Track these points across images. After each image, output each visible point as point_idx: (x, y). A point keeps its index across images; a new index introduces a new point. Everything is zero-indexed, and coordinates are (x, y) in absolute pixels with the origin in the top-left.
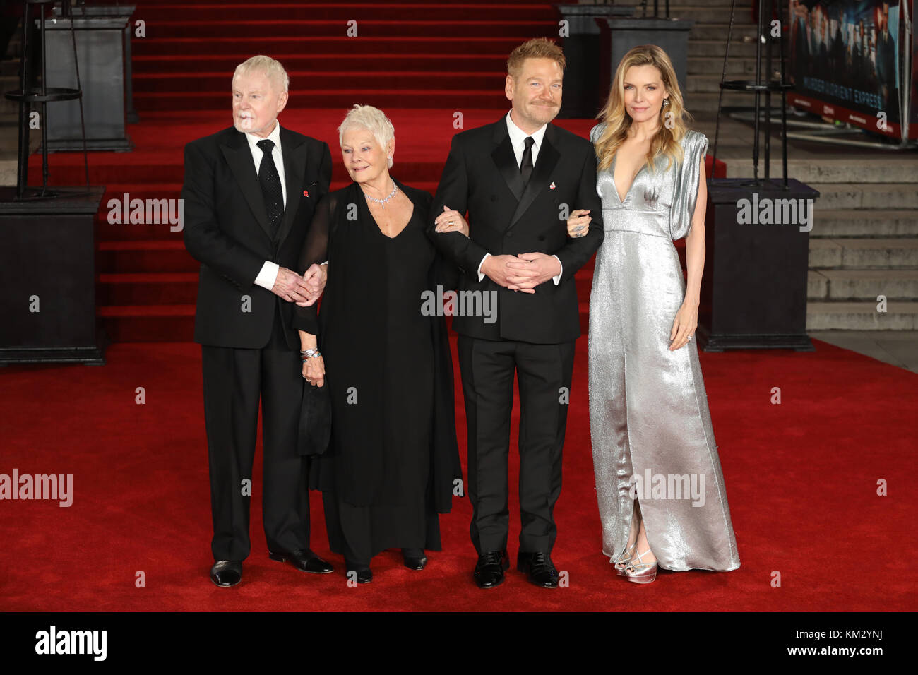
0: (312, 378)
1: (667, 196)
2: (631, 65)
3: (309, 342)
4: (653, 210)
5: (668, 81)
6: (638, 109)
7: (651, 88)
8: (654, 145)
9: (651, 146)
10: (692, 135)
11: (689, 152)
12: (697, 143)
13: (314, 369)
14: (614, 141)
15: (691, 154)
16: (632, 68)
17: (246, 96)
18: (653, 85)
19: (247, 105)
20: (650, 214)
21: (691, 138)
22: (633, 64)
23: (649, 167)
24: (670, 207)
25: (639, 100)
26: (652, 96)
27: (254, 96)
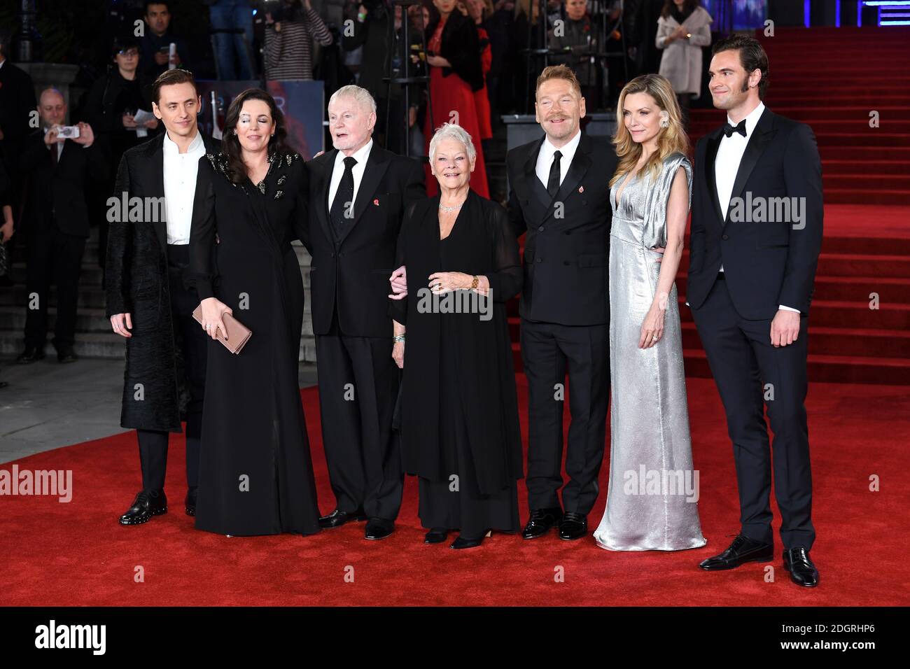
1: (640, 208)
2: (626, 94)
3: (399, 331)
4: (629, 220)
6: (637, 131)
17: (339, 116)
18: (647, 110)
19: (341, 123)
20: (627, 223)
22: (630, 91)
24: (643, 218)
25: (633, 124)
26: (646, 120)
27: (347, 116)
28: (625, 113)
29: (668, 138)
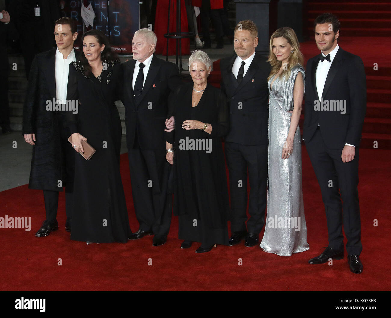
0: (169, 160)
1: (281, 93)
3: (169, 147)
6: (279, 55)
18: (284, 45)
20: (276, 100)
24: (283, 97)
25: (277, 52)
26: (283, 50)
27: (139, 45)
28: (273, 47)
29: (293, 58)
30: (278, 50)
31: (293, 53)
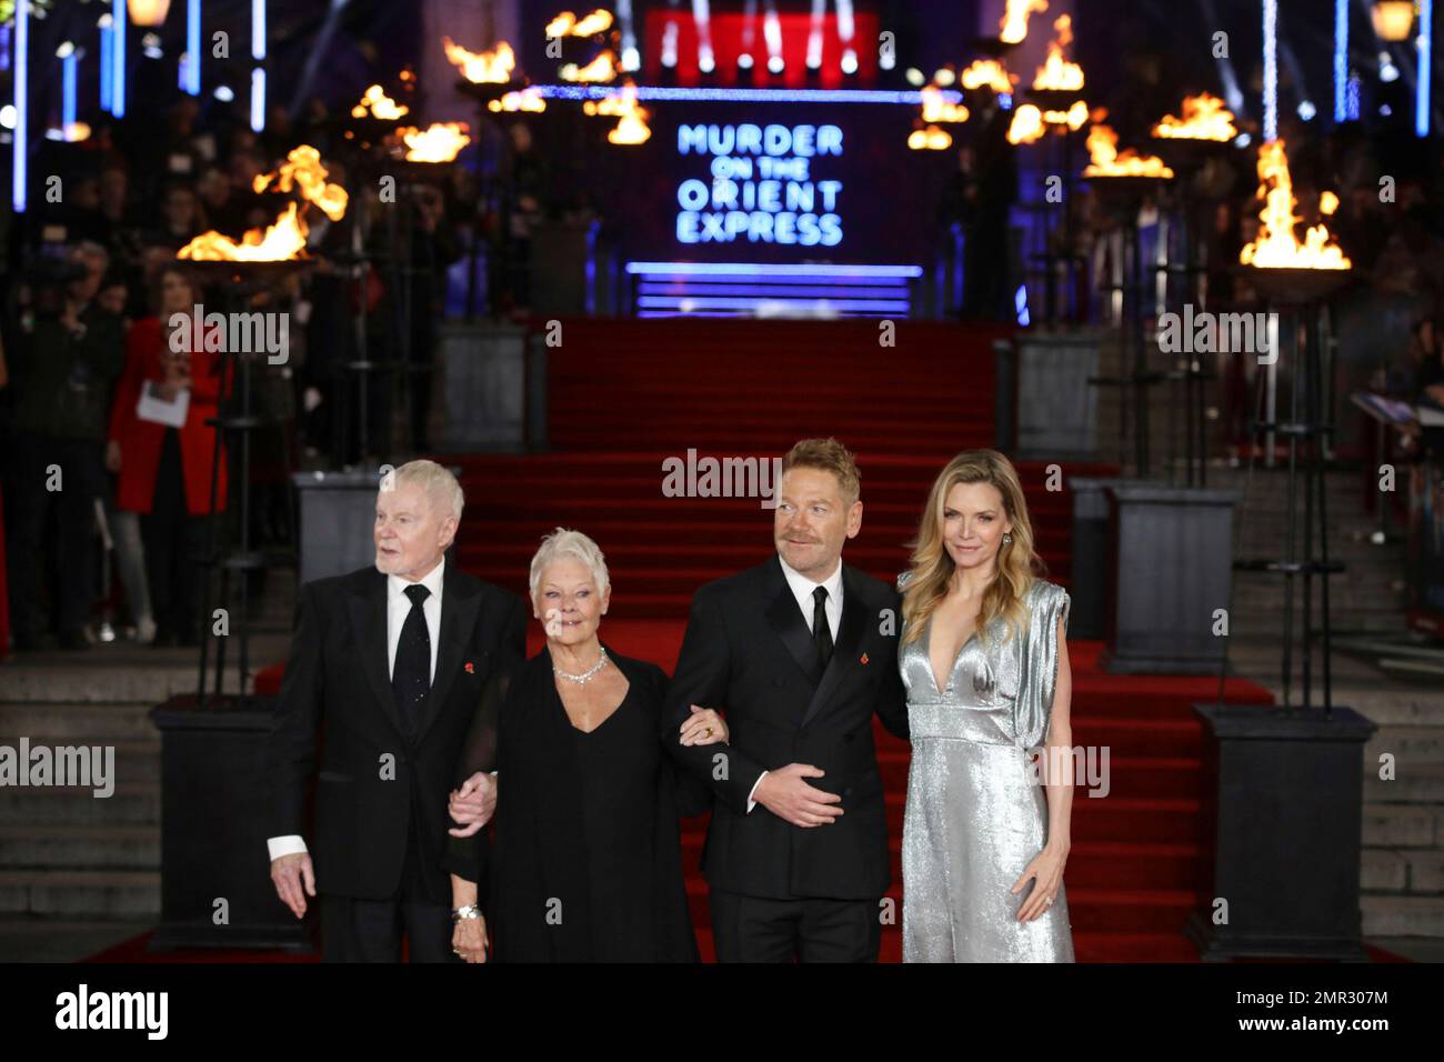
0: (466, 949)
1: (1009, 683)
2: (957, 482)
3: (465, 896)
4: (988, 706)
5: (1012, 506)
6: (964, 548)
7: (985, 517)
8: (988, 603)
9: (983, 606)
10: (1044, 589)
11: (1039, 615)
12: (1051, 602)
13: (470, 933)
14: (927, 597)
15: (1042, 617)
16: (959, 485)
17: (390, 518)
18: (990, 514)
19: (390, 532)
20: (986, 712)
21: (1041, 593)
22: (960, 479)
23: (980, 638)
24: (1013, 698)
25: (964, 535)
26: (986, 530)
27: (403, 520)
30: (969, 529)
31: (1012, 544)
